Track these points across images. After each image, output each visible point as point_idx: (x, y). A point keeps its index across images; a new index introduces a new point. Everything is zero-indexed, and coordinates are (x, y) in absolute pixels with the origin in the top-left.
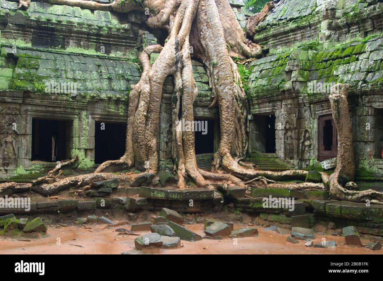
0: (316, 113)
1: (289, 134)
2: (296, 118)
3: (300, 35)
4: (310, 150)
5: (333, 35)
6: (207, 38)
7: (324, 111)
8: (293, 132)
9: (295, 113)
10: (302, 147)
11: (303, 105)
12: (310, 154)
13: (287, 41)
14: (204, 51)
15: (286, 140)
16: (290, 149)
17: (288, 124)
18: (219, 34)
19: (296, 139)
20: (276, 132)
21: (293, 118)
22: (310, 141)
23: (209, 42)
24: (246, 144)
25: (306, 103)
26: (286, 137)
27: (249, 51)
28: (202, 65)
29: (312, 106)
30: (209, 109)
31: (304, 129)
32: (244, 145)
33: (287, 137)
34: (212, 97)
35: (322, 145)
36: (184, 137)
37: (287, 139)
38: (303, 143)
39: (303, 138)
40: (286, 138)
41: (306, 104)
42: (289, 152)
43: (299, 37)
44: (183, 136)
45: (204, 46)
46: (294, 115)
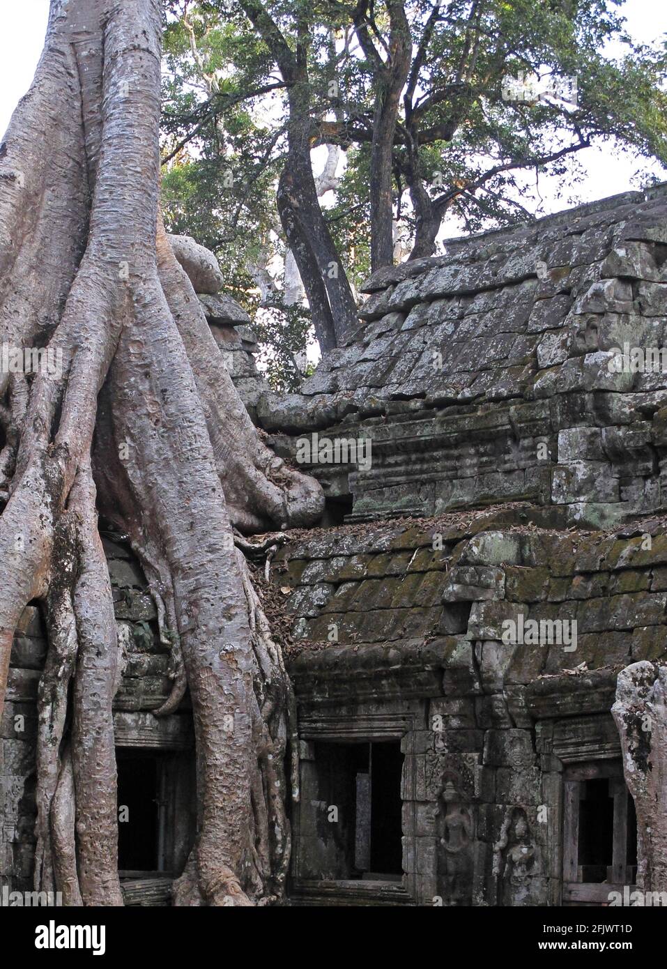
0: (556, 752)
1: (453, 816)
2: (481, 767)
3: (475, 461)
4: (530, 877)
5: (601, 478)
6: (151, 462)
7: (584, 748)
8: (470, 812)
9: (479, 749)
10: (502, 867)
11: (505, 723)
12: (528, 890)
13: (425, 476)
14: (138, 507)
15: (443, 841)
16: (457, 873)
17: (450, 783)
18: (198, 449)
19: (480, 839)
20: (403, 808)
21: (468, 765)
22: (530, 848)
23: (158, 478)
24: (283, 847)
25: (519, 715)
26: (442, 830)
27: (278, 500)
28: (127, 556)
29: (538, 728)
30: (156, 717)
31: (509, 803)
32: (279, 851)
33: (447, 830)
34: (172, 675)
35: (576, 861)
36: (82, 826)
37: (447, 838)
38: (504, 851)
39: (503, 836)
40: (442, 834)
41: (517, 720)
42: (454, 881)
43: (473, 466)
44: (77, 820)
45: (140, 488)
46: (476, 756)
